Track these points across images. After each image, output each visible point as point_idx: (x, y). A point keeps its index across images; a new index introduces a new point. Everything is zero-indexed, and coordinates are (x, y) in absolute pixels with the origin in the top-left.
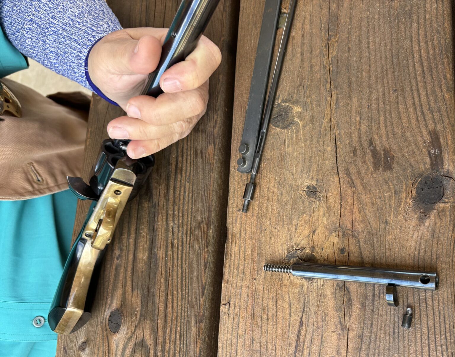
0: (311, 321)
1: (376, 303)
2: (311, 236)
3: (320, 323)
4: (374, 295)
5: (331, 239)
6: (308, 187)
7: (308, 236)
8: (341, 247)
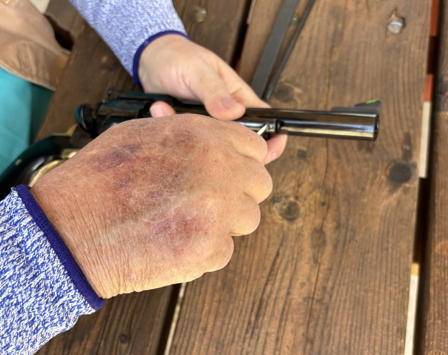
0: (287, 253)
1: (346, 246)
2: (296, 189)
3: (295, 256)
4: (345, 241)
5: (314, 194)
6: (299, 151)
7: (294, 188)
8: (322, 200)
